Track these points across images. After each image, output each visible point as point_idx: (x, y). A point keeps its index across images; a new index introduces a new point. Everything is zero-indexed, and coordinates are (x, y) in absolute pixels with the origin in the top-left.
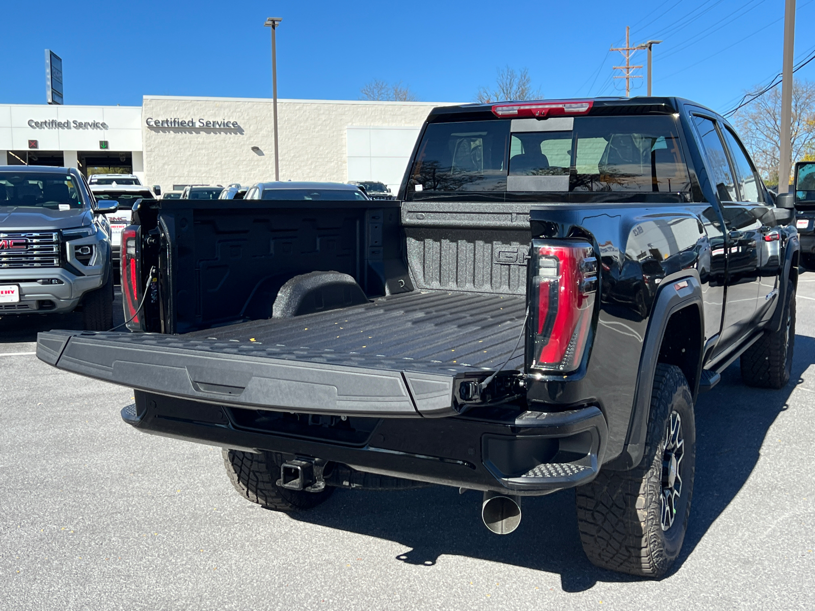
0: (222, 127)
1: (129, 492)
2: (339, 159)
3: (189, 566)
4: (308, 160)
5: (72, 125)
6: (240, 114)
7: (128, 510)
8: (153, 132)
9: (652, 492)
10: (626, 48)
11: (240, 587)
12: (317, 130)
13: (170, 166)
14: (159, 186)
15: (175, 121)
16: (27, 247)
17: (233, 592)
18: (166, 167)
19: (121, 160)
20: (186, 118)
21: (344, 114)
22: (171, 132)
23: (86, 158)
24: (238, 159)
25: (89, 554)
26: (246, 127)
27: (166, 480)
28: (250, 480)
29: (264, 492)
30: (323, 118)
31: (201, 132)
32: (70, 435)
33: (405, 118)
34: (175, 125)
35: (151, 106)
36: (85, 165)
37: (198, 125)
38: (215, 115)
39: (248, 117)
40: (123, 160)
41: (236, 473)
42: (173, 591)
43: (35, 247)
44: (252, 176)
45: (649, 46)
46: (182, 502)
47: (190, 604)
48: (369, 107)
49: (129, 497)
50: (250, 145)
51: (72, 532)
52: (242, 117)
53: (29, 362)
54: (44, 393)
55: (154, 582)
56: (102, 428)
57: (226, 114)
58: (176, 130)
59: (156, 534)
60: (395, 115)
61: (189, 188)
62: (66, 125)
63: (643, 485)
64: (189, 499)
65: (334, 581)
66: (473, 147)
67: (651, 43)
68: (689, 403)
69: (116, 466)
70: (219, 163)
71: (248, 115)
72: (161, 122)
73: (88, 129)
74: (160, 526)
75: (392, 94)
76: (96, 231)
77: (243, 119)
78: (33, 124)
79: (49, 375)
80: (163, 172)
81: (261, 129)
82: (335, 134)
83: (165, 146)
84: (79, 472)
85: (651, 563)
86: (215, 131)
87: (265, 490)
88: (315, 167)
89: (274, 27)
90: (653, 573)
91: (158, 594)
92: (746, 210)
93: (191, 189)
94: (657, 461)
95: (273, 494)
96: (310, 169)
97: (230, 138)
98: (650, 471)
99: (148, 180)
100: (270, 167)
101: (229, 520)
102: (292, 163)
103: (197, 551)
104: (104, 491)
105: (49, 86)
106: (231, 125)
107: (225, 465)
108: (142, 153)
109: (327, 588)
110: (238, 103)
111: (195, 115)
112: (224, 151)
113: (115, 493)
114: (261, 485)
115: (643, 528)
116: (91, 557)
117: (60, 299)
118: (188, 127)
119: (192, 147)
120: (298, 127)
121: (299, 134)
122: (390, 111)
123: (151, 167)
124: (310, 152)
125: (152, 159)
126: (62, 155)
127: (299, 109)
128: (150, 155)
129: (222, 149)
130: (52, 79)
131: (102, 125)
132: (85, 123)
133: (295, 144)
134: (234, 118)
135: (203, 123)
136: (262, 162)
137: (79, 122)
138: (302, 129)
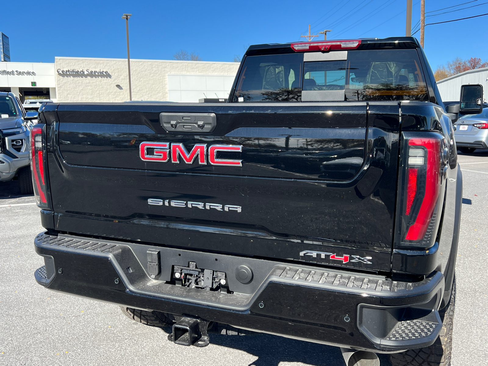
0: (99, 74)
1: (47, 314)
2: (164, 91)
4: (147, 92)
5: (15, 73)
6: (109, 67)
7: (46, 330)
8: (61, 77)
9: (450, 322)
10: (309, 36)
12: (151, 76)
13: (71, 95)
15: (73, 71)
18: (69, 96)
19: (44, 93)
20: (79, 69)
21: (166, 68)
22: (71, 77)
23: (24, 91)
24: (108, 91)
26: (113, 74)
27: (73, 302)
29: (146, 317)
30: (155, 69)
31: (88, 77)
33: (199, 70)
34: (73, 73)
35: (60, 62)
36: (23, 95)
37: (86, 73)
38: (95, 68)
39: (113, 69)
40: (45, 92)
45: (325, 33)
46: (85, 321)
48: (179, 64)
49: (47, 319)
50: (115, 84)
52: (110, 69)
57: (101, 67)
58: (74, 76)
59: (67, 352)
60: (193, 68)
62: (12, 73)
63: (445, 319)
64: (90, 318)
66: (277, 72)
70: (98, 94)
71: (113, 68)
72: (65, 71)
73: (24, 75)
74: (70, 344)
76: (25, 130)
77: (111, 70)
80: (67, 98)
81: (121, 75)
82: (161, 78)
83: (68, 85)
86: (96, 76)
88: (151, 96)
89: (127, 19)
95: (153, 319)
96: (148, 97)
97: (104, 80)
98: (449, 307)
100: (126, 95)
101: (120, 337)
102: (138, 94)
106: (104, 73)
108: (55, 88)
110: (108, 61)
111: (84, 67)
113: (36, 315)
115: (444, 349)
118: (81, 74)
119: (83, 85)
120: (141, 74)
121: (142, 78)
122: (190, 66)
123: (61, 96)
124: (148, 88)
125: (61, 91)
126: (10, 89)
127: (141, 65)
128: (60, 89)
129: (100, 86)
130: (4, 48)
131: (32, 73)
132: (23, 72)
133: (140, 83)
134: (106, 69)
135: (89, 72)
136: (122, 93)
137: (19, 71)
138: (143, 75)
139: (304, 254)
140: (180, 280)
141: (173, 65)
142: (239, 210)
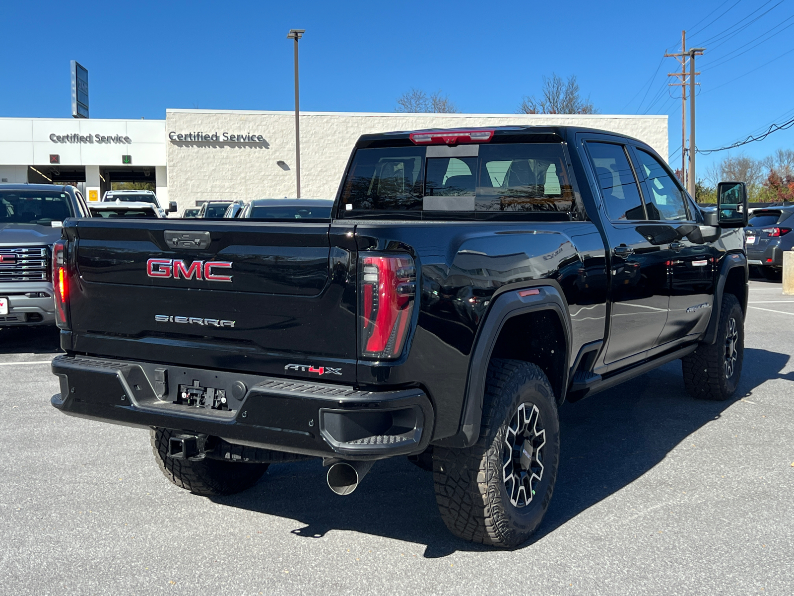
0: (247, 140)
1: (77, 479)
3: (111, 536)
4: (335, 174)
5: (95, 139)
6: (266, 128)
7: (72, 493)
8: (176, 146)
9: (492, 468)
11: (150, 551)
12: (344, 143)
13: (193, 181)
14: (175, 203)
15: (198, 135)
16: (16, 262)
17: (142, 554)
18: (189, 182)
19: (146, 175)
20: (210, 131)
22: (195, 146)
23: (110, 173)
24: (262, 173)
25: (29, 526)
26: (272, 141)
27: (113, 470)
28: (174, 466)
29: (186, 476)
30: (351, 130)
31: (225, 146)
32: (36, 433)
34: (198, 139)
35: (174, 120)
36: (109, 180)
37: (222, 139)
38: (240, 128)
39: (274, 131)
41: (162, 459)
42: (92, 552)
43: (24, 262)
44: (277, 191)
45: (691, 54)
46: (121, 488)
47: (103, 562)
48: (399, 119)
49: (76, 483)
50: (275, 159)
51: (19, 509)
52: (267, 131)
53: (14, 371)
54: (21, 398)
55: (78, 546)
56: (66, 428)
57: (251, 128)
58: (200, 145)
59: (91, 512)
61: (206, 204)
62: (88, 139)
63: (482, 462)
64: (128, 486)
65: (231, 548)
66: (395, 170)
67: (694, 51)
68: (546, 396)
69: (71, 459)
70: (243, 179)
71: (273, 129)
72: (184, 136)
73: (110, 143)
74: (97, 506)
75: (430, 104)
77: (269, 132)
78: (55, 138)
79: (30, 382)
80: (185, 187)
81: (287, 143)
83: (188, 161)
84: (37, 463)
85: (497, 532)
86: (240, 145)
87: (188, 475)
89: (296, 39)
90: (502, 542)
91: (79, 554)
92: (671, 228)
93: (208, 205)
94: (497, 442)
95: (195, 478)
97: (255, 152)
98: (490, 450)
99: (170, 195)
101: (157, 502)
103: (122, 525)
104: (55, 478)
105: (74, 98)
106: (256, 139)
107: (153, 451)
108: (165, 168)
109: (223, 552)
110: (263, 116)
111: (219, 129)
112: (248, 165)
113: (64, 480)
114: (183, 470)
115: (484, 500)
116: (30, 528)
117: (46, 311)
118: (212, 141)
119: (216, 161)
120: (325, 140)
121: (326, 147)
122: (421, 123)
123: (174, 183)
124: (338, 166)
125: (174, 174)
126: (84, 170)
127: (327, 122)
128: (173, 170)
129: (247, 163)
130: (78, 91)
131: (125, 139)
132: (108, 137)
133: (324, 157)
134: (260, 131)
135: (227, 137)
136: (287, 177)
137: (102, 136)
138: (329, 142)
139: (289, 368)
140: (186, 400)
141: (388, 122)
142: (232, 324)
